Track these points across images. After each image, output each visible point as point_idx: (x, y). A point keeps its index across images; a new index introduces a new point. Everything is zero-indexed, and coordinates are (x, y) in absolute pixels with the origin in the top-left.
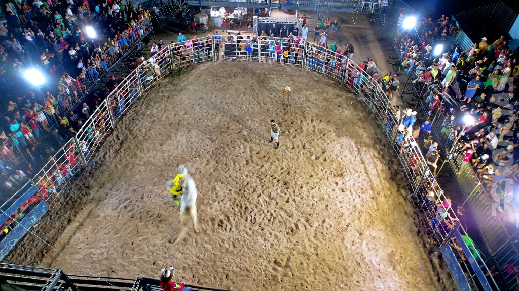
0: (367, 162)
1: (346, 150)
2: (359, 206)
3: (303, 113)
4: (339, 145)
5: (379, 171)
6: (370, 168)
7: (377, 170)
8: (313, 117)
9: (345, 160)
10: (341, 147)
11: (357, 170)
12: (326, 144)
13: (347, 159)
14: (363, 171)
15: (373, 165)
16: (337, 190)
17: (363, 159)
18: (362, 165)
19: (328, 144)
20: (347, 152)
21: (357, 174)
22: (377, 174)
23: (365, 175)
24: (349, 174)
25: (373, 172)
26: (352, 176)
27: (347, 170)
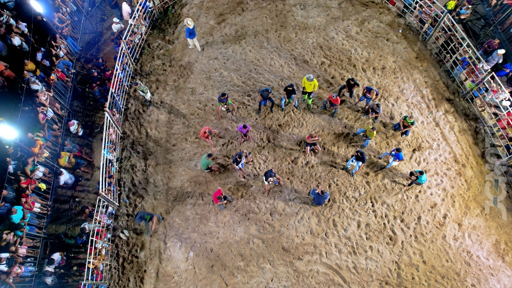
0: (441, 123)
2: (448, 188)
4: (405, 104)
5: (458, 134)
6: (447, 131)
7: (455, 134)
8: (363, 64)
9: (418, 126)
10: (408, 106)
11: (434, 137)
12: (390, 105)
13: (420, 122)
14: (441, 139)
15: (448, 126)
17: (437, 120)
18: (437, 129)
19: (393, 105)
20: (416, 112)
21: (435, 143)
22: (456, 138)
23: (444, 143)
24: (427, 145)
25: (452, 138)
26: (431, 147)
27: (424, 140)
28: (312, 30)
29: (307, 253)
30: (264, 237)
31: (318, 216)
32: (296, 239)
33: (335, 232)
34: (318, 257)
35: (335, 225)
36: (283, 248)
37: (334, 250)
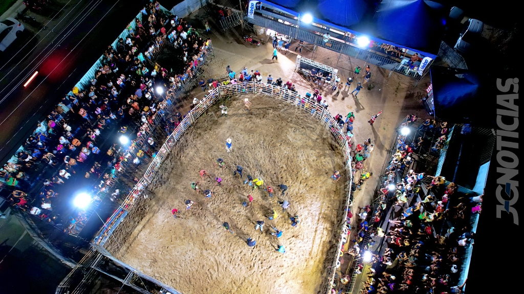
0: (318, 232)
4: (307, 212)
6: (318, 237)
7: (321, 240)
9: (305, 226)
11: (309, 236)
14: (311, 239)
15: (321, 235)
17: (318, 229)
18: (314, 233)
20: (310, 219)
21: (307, 239)
22: (319, 243)
25: (318, 241)
26: (303, 240)
27: (302, 234)
28: (290, 146)
29: (211, 249)
30: (199, 232)
31: (226, 237)
32: (211, 241)
33: (229, 249)
34: (214, 254)
35: (231, 246)
36: (203, 241)
37: (223, 255)
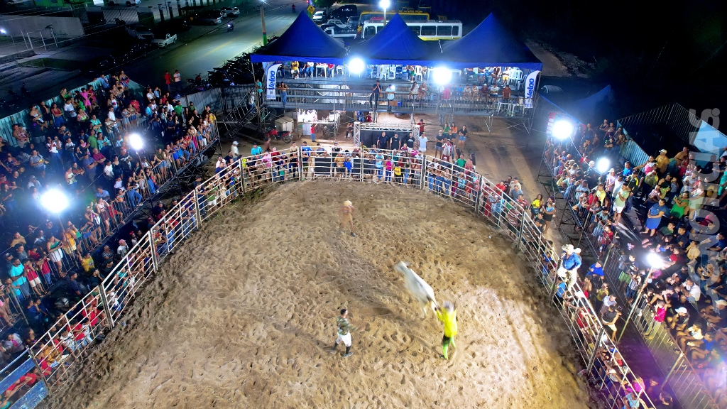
0: (516, 322)
1: (485, 305)
2: (507, 389)
3: (423, 252)
4: (475, 298)
5: (534, 336)
6: (521, 331)
7: (531, 334)
8: (437, 257)
9: (485, 320)
10: (478, 300)
11: (503, 333)
12: (456, 296)
13: (488, 317)
14: (511, 337)
15: (524, 326)
16: (474, 364)
17: (511, 318)
18: (509, 327)
19: (460, 296)
20: (486, 307)
21: (503, 340)
22: (531, 339)
23: (514, 341)
24: (491, 340)
25: (526, 338)
26: (495, 343)
27: (488, 334)
